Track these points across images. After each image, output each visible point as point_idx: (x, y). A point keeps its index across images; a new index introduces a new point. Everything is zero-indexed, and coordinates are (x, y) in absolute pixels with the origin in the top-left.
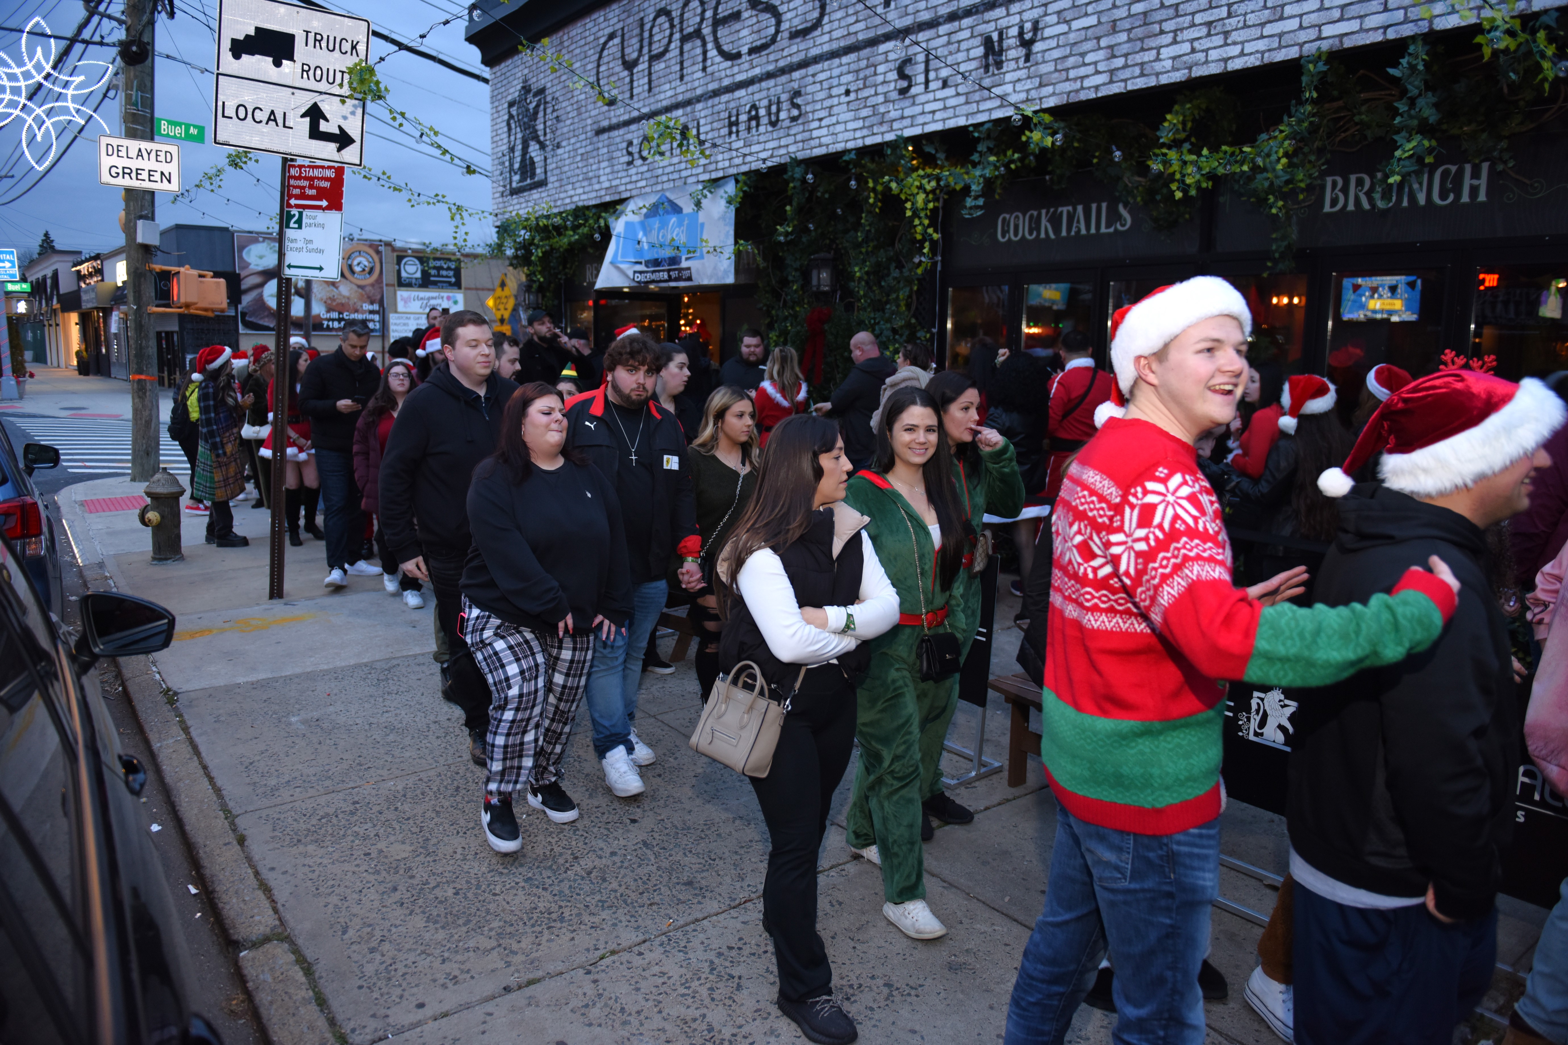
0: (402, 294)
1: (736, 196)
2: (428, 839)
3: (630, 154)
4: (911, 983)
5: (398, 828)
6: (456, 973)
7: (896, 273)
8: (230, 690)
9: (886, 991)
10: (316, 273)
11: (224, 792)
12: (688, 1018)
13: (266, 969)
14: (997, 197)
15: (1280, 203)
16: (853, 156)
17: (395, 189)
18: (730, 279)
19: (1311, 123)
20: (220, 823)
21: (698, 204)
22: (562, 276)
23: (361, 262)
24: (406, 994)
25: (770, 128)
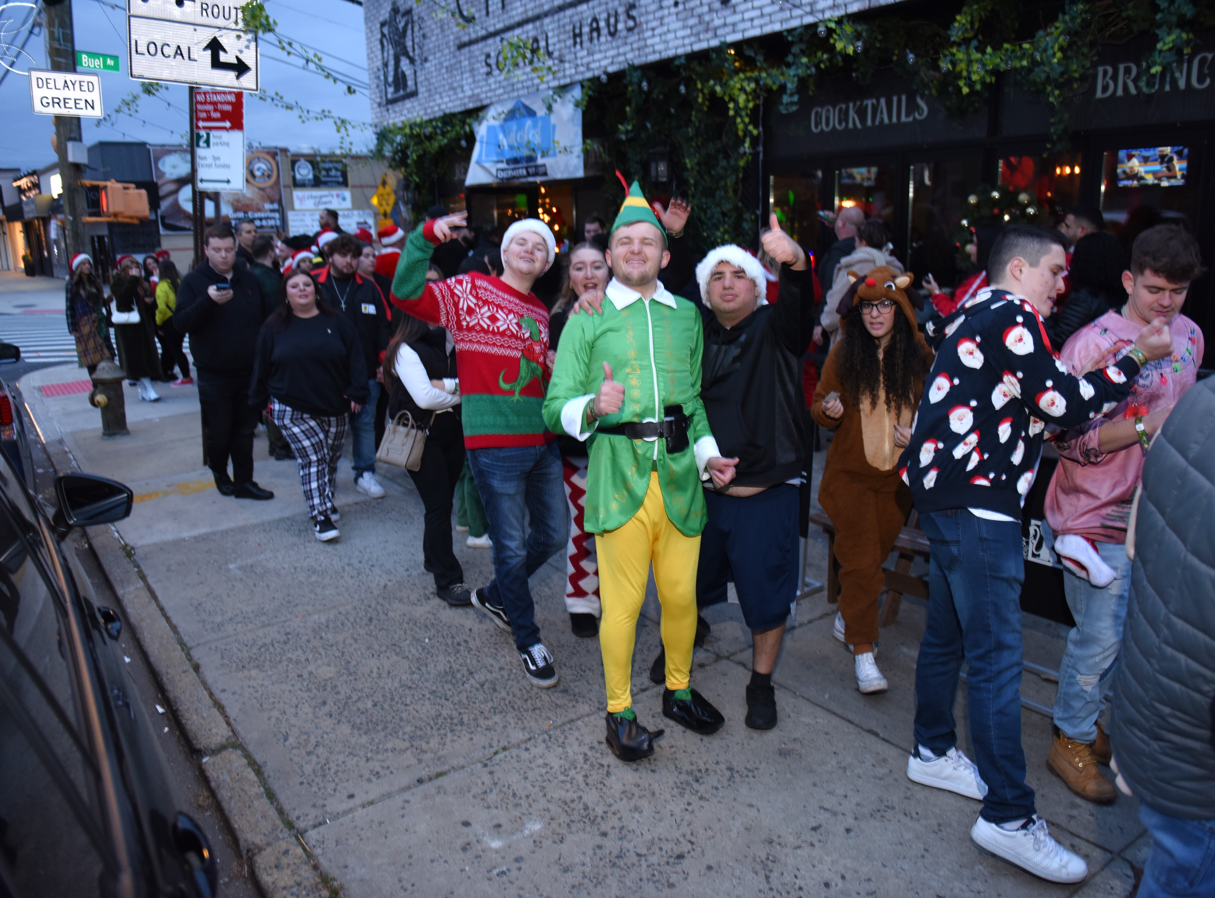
0: (298, 194)
1: (583, 99)
2: (349, 662)
3: (488, 65)
4: (749, 767)
5: (323, 653)
6: (378, 769)
7: (723, 163)
8: (177, 544)
9: (728, 774)
10: (225, 185)
11: (180, 629)
12: (568, 800)
13: (225, 771)
14: (811, 93)
15: (1057, 92)
16: (683, 60)
17: (287, 107)
18: (580, 173)
19: (1083, 20)
20: (178, 654)
21: (550, 108)
22: (435, 176)
23: (261, 167)
24: (339, 788)
25: (609, 38)
